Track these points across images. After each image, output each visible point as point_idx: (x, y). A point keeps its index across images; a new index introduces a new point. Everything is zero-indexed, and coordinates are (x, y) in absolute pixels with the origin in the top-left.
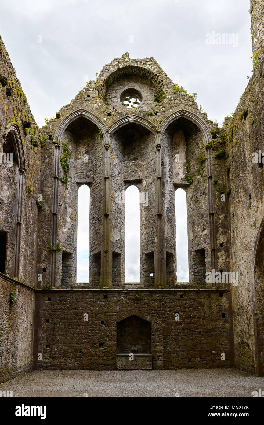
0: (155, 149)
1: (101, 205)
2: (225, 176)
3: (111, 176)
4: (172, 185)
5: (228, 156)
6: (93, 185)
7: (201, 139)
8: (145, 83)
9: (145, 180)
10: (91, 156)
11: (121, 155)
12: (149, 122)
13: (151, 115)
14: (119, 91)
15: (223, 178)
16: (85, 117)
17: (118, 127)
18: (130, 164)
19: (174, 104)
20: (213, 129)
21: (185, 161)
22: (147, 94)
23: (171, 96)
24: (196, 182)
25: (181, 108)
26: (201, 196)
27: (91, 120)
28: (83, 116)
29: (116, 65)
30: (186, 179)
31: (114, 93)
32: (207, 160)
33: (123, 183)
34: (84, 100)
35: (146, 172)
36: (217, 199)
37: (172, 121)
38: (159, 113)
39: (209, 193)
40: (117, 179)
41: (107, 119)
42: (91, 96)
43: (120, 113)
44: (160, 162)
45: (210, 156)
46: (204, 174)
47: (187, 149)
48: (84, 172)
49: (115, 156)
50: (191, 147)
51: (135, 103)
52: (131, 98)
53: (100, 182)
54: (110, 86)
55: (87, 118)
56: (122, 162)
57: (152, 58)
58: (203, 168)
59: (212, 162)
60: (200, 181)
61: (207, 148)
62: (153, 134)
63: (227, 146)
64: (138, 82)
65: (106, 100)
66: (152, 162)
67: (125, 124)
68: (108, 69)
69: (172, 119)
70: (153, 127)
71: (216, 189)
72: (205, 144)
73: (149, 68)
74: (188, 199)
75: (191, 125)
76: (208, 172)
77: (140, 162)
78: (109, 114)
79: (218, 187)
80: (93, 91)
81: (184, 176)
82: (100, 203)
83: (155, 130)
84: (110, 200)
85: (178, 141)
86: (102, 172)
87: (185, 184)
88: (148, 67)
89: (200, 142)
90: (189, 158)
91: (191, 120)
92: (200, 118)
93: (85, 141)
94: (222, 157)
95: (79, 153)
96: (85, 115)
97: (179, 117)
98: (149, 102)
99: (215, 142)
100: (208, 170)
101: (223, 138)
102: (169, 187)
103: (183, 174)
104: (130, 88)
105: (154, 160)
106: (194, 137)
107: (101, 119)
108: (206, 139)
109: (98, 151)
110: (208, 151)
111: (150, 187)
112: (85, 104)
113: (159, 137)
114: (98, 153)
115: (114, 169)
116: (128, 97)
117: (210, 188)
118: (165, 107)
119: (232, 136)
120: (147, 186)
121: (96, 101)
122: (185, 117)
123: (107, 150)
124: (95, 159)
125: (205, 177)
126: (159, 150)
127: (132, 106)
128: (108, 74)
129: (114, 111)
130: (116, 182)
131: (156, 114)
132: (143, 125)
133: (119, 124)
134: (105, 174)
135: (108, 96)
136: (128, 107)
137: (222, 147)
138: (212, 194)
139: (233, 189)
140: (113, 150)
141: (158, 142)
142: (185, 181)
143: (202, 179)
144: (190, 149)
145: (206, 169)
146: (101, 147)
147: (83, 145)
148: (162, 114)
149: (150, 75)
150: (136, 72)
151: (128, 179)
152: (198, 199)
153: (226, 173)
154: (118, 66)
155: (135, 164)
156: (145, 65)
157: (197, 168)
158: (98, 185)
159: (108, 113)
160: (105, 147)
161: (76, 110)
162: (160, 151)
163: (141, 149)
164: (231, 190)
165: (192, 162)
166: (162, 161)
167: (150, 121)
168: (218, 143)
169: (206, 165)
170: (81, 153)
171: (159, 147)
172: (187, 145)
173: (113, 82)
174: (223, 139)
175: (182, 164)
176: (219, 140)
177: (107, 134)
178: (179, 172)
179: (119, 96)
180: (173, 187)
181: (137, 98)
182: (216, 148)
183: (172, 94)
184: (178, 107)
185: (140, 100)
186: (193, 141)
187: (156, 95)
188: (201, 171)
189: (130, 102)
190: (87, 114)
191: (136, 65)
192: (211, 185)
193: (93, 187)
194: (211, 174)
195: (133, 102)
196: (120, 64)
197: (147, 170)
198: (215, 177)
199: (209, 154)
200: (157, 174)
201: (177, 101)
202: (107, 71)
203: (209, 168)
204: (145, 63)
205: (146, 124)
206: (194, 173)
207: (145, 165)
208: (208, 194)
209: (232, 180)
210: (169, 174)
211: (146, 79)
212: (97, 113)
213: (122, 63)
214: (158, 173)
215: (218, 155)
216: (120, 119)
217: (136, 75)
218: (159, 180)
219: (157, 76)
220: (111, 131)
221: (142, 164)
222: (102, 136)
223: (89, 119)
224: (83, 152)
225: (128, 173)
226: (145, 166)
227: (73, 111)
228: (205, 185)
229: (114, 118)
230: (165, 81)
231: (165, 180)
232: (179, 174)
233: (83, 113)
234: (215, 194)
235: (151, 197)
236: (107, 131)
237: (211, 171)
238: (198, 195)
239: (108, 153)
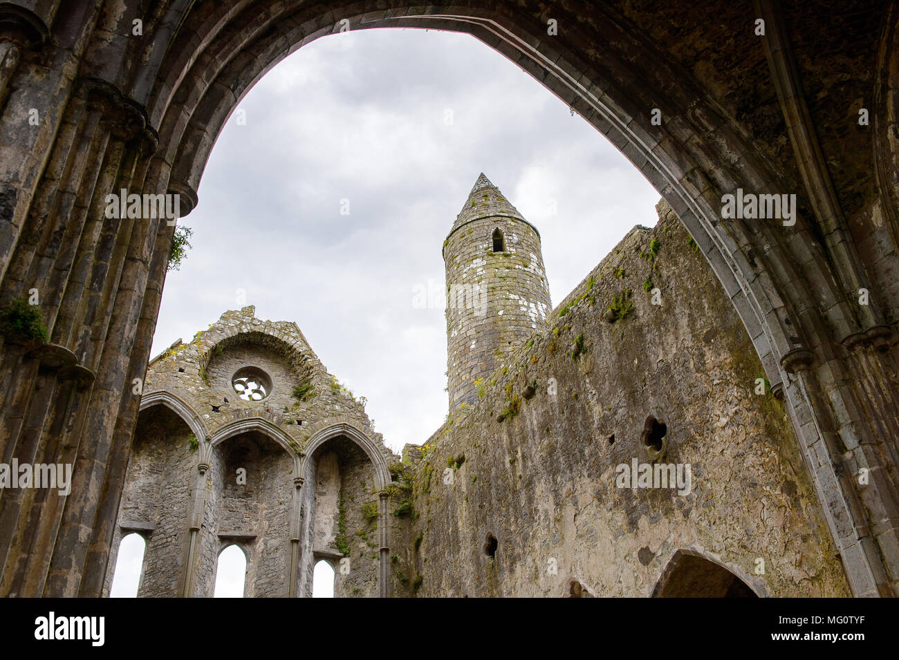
0: (292, 485)
1: (173, 583)
2: (410, 550)
3: (202, 526)
4: (312, 554)
5: (418, 516)
6: (155, 538)
7: (371, 477)
8: (279, 363)
9: (262, 539)
10: (160, 477)
11: (222, 486)
12: (286, 434)
13: (291, 423)
14: (233, 366)
15: (406, 552)
16: (168, 405)
17: (228, 435)
18: (237, 503)
19: (332, 412)
20: (393, 463)
21: (338, 511)
22: (282, 384)
23: (327, 397)
24: (357, 554)
25: (342, 420)
26: (366, 582)
27: (178, 413)
28: (165, 404)
29: (236, 326)
30: (337, 544)
31: (223, 369)
32: (381, 517)
33: (217, 539)
34: (172, 376)
35: (266, 523)
36: (396, 592)
37: (326, 440)
38: (306, 422)
39: (382, 579)
40: (210, 533)
41: (211, 417)
42: (186, 370)
43: (235, 411)
44: (300, 510)
45: (386, 510)
46: (374, 541)
47: (341, 488)
48: (142, 507)
49: (213, 487)
50: (349, 486)
51: (255, 391)
52: (250, 380)
53: (175, 535)
54: (217, 355)
55: (172, 408)
56: (222, 498)
57: (294, 324)
58: (372, 531)
59: (390, 521)
60: (364, 553)
61: (381, 496)
62: (291, 457)
63: (417, 497)
64: (268, 358)
65: (206, 377)
66: (282, 507)
67: (242, 432)
68: (222, 330)
69: (327, 437)
70: (293, 445)
71: (394, 573)
72: (378, 488)
73: (293, 342)
74: (338, 584)
75: (353, 449)
76: (382, 539)
77: (255, 503)
78: (216, 409)
79: (398, 570)
80: (191, 362)
81: (333, 539)
82: (170, 580)
83: (295, 450)
84: (194, 574)
85: (326, 472)
86: (185, 515)
87: (333, 555)
88: (291, 341)
89: (368, 482)
90: (345, 506)
91: (358, 443)
92: (373, 441)
93: (154, 447)
94: (406, 515)
95: (136, 468)
96: (169, 403)
97: (338, 435)
98: (284, 396)
99: (396, 486)
100: (382, 535)
101: (408, 481)
102: (307, 557)
103: (332, 535)
104: (252, 365)
105: (287, 504)
106: (357, 469)
107: (199, 416)
108: (381, 480)
109: (178, 472)
110: (384, 501)
111: (272, 555)
112: (174, 384)
113: (301, 464)
114: (180, 476)
115: (208, 511)
116: (244, 379)
117: (384, 570)
118: (316, 413)
119: (429, 485)
120: (267, 551)
121: (194, 381)
122: (348, 436)
123: (202, 473)
124: (170, 486)
125: (374, 546)
126: (298, 488)
127: (250, 396)
128: (221, 338)
129: (225, 405)
130: (209, 537)
131: (300, 423)
132: (275, 439)
133: (232, 430)
134: (191, 521)
135: (211, 373)
136: (242, 397)
137: (407, 496)
138: (386, 580)
139: (426, 577)
140: (212, 475)
141: (299, 472)
142: (335, 548)
143: (369, 550)
144: (348, 489)
145: (377, 532)
146: (190, 465)
147: (147, 453)
148: (310, 424)
149: (292, 352)
150: (267, 342)
151: (229, 533)
152: (359, 587)
153: (412, 545)
154: (241, 329)
155: (246, 506)
156: (286, 337)
157: (359, 526)
158: (169, 539)
159: (214, 407)
160: (199, 469)
161: (154, 391)
162: (301, 490)
163: (260, 478)
164: (422, 578)
165: (351, 515)
166: (302, 509)
167: (289, 435)
168: (400, 488)
169: (379, 526)
170: (140, 468)
171: (299, 483)
172: (343, 482)
173: (224, 350)
174: (408, 483)
175: (331, 516)
176: (402, 484)
177: (207, 444)
178: (325, 531)
179: (231, 375)
180: (313, 558)
181: (261, 383)
182: (397, 498)
183: (330, 394)
184: (338, 417)
185: (265, 388)
186: (354, 476)
187: (297, 386)
188: (368, 535)
189: (247, 388)
190: (173, 402)
191: (271, 334)
192: (387, 563)
193: (155, 542)
194: (386, 545)
195: (252, 390)
196: (244, 327)
197: (269, 519)
198: (393, 550)
199: (384, 506)
200: (292, 533)
201: (337, 407)
202: (219, 332)
203: (384, 530)
204: (287, 334)
205: (282, 437)
206: (353, 535)
207: (265, 509)
208: (379, 580)
209: (426, 560)
210: (310, 533)
211: (282, 357)
212: (193, 403)
213: (248, 325)
214: (294, 532)
215: (401, 511)
216: (236, 421)
217: (265, 347)
218: (295, 545)
219: (304, 358)
220: (215, 440)
221: (259, 506)
222: (195, 447)
223: (175, 411)
224: (146, 468)
225: (230, 521)
226: (265, 512)
227: (148, 391)
228: (375, 562)
229: (224, 418)
230: (317, 368)
231: (302, 545)
232: (323, 534)
233: (167, 398)
234: (393, 582)
235: (273, 576)
236: (208, 440)
237: (386, 537)
238: (359, 580)
239: (202, 481)
